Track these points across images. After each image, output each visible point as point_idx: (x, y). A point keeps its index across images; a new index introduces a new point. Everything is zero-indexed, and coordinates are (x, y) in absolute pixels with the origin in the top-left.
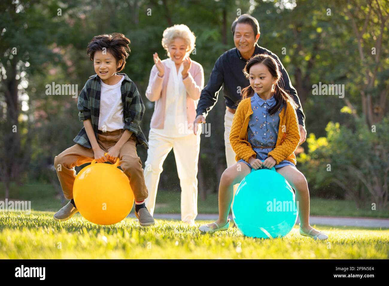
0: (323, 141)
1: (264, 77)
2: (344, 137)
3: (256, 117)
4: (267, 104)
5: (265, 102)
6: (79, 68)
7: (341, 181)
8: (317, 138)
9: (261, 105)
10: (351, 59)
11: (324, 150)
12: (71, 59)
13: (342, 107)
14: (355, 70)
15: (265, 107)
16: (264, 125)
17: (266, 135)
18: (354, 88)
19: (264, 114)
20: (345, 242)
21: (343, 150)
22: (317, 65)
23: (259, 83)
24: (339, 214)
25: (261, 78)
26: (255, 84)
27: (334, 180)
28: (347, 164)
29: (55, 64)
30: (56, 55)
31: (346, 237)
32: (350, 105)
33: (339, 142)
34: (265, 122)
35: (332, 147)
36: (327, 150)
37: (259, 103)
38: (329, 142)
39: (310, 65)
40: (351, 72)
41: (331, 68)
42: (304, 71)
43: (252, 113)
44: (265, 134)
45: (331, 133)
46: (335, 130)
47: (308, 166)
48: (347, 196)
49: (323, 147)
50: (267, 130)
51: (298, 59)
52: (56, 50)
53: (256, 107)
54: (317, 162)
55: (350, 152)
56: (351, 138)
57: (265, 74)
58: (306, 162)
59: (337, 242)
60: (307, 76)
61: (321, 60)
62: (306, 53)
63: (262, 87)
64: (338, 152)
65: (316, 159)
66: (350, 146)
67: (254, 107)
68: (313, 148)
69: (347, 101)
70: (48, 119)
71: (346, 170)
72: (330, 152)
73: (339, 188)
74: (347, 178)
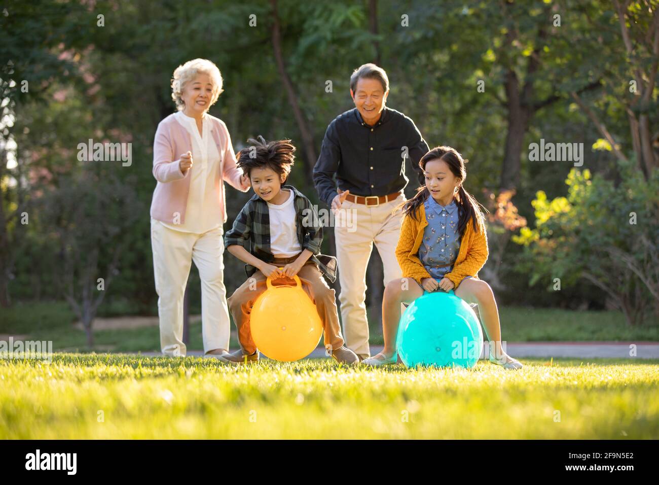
0: (561, 204)
1: (442, 178)
2: (600, 195)
3: (432, 229)
4: (447, 211)
5: (444, 209)
6: (107, 86)
7: (598, 276)
8: (550, 199)
9: (439, 213)
10: (607, 51)
11: (564, 220)
12: (93, 72)
13: (594, 141)
14: (615, 71)
15: (444, 215)
16: (443, 239)
17: (445, 251)
18: (615, 104)
19: (443, 224)
20: (608, 386)
21: (600, 219)
22: (546, 65)
23: (436, 185)
24: (595, 337)
25: (439, 179)
26: (431, 186)
27: (584, 274)
28: (606, 244)
29: (64, 81)
30: (64, 62)
31: (610, 378)
32: (608, 135)
33: (591, 204)
34: (444, 235)
35: (579, 214)
36: (570, 221)
37: (435, 210)
38: (573, 204)
39: (533, 65)
40: (609, 74)
41: (572, 68)
42: (521, 76)
43: (426, 225)
44: (443, 250)
45: (575, 189)
46: (583, 183)
47: (535, 251)
48: (610, 304)
49: (562, 214)
50: (446, 245)
51: (511, 54)
52: (65, 56)
53: (432, 216)
54: (552, 243)
55: (613, 222)
56: (613, 196)
57: (444, 174)
58: (532, 244)
59: (593, 388)
60: (528, 84)
61: (553, 55)
62: (524, 43)
63: (439, 191)
64: (590, 222)
65: (549, 237)
66: (612, 211)
67: (430, 216)
68: (543, 217)
69: (603, 129)
70: (55, 182)
71: (607, 255)
72: (576, 224)
73: (595, 288)
74: (609, 269)
